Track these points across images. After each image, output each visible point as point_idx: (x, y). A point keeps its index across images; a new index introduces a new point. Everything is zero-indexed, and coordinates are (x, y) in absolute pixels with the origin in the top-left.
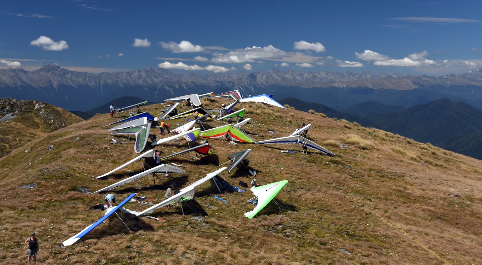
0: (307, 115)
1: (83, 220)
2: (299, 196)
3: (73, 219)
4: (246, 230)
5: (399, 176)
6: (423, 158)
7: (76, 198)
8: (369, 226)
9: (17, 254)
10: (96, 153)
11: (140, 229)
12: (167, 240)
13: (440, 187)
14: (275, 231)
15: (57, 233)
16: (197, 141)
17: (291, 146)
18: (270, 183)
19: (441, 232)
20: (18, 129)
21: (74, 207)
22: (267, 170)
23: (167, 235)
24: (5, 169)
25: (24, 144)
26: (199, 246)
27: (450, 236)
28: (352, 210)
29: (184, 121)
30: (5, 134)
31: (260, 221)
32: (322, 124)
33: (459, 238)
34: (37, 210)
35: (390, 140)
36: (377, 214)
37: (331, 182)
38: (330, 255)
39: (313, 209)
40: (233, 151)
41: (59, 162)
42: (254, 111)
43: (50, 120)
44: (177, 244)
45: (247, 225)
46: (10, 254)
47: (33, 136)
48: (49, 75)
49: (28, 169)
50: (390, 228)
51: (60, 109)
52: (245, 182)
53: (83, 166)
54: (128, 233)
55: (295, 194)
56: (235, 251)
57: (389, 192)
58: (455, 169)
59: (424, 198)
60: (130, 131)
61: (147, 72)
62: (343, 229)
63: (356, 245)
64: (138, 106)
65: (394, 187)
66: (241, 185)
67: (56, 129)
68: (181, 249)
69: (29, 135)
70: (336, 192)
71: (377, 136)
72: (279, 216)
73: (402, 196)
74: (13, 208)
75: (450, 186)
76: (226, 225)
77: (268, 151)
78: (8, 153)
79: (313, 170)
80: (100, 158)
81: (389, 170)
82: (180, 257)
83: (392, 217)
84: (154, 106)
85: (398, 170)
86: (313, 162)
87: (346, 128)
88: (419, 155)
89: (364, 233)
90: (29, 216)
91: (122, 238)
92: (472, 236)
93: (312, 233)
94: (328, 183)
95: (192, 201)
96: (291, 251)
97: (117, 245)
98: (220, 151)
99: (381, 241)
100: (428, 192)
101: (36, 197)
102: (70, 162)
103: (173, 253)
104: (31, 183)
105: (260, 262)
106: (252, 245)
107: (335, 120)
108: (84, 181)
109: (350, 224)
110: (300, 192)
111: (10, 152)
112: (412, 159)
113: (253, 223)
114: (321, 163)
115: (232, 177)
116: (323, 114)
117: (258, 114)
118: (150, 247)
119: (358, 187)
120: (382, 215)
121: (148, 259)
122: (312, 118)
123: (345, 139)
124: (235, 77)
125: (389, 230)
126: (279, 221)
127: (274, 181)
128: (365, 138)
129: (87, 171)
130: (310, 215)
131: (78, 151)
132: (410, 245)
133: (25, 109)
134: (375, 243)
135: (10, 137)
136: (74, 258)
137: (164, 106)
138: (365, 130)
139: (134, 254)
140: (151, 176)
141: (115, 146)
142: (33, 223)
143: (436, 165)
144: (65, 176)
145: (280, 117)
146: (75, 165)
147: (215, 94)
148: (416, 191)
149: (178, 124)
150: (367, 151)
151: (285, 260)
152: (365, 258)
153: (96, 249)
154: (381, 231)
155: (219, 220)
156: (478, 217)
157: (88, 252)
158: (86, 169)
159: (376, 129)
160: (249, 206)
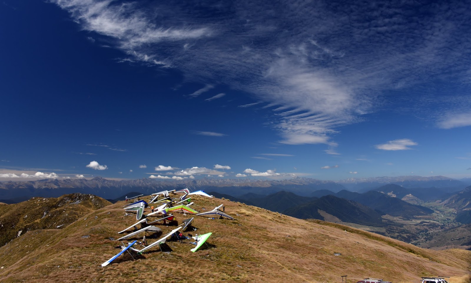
0: (221, 200)
1: (111, 254)
2: (217, 240)
3: (106, 253)
4: (191, 258)
5: (264, 229)
6: (274, 219)
7: (108, 243)
8: (251, 253)
9: (80, 270)
10: (117, 220)
11: (139, 258)
12: (153, 264)
13: (282, 233)
14: (206, 258)
15: (98, 260)
16: (167, 214)
17: (213, 216)
18: (203, 234)
19: (283, 254)
20: (82, 208)
21: (107, 247)
22: (202, 228)
23: (152, 261)
24: (75, 228)
25: (84, 215)
26: (168, 267)
27: (286, 255)
28: (243, 246)
29: (161, 204)
30: (76, 211)
31: (198, 253)
32: (228, 205)
33: (290, 256)
34: (89, 248)
35: (259, 211)
36: (254, 247)
37: (233, 233)
38: (232, 268)
39: (224, 246)
40: (185, 219)
41: (100, 225)
42: (195, 199)
43: (97, 203)
44: (157, 266)
45: (192, 255)
46: (77, 270)
47: (89, 211)
48: (97, 181)
49: (85, 228)
50: (260, 254)
51: (101, 198)
52: (191, 234)
53: (112, 227)
54: (133, 260)
55: (216, 239)
56: (186, 268)
57: (259, 236)
58: (288, 224)
59: (275, 238)
60: (134, 209)
61: (143, 180)
62: (238, 255)
63: (244, 263)
64: (138, 197)
65: (262, 234)
66: (189, 236)
67: (99, 208)
68: (159, 268)
69: (87, 211)
70: (235, 238)
71: (254, 210)
72: (207, 250)
73: (265, 238)
74: (78, 247)
75: (286, 232)
76: (182, 256)
77: (202, 218)
78: (77, 219)
79: (224, 227)
80: (119, 223)
81: (259, 226)
82: (159, 272)
83: (261, 248)
84: (146, 197)
85: (263, 225)
86: (224, 223)
87: (239, 206)
88: (273, 218)
89: (248, 257)
90: (85, 251)
91: (130, 263)
92: (296, 254)
93: (224, 258)
94: (231, 233)
95: (165, 244)
96: (214, 267)
97: (128, 266)
98: (178, 218)
99: (256, 260)
100: (277, 235)
101: (89, 242)
102: (105, 225)
103: (155, 270)
104: (87, 235)
105: (198, 273)
106: (194, 265)
107: (234, 202)
108: (112, 234)
109: (242, 253)
110: (217, 238)
111: (78, 219)
112: (270, 220)
113: (195, 254)
114: (228, 223)
115: (184, 232)
116: (228, 200)
117: (197, 200)
118: (144, 267)
119: (245, 235)
120: (256, 248)
121: (143, 273)
122: (223, 202)
123: (239, 211)
124: (186, 182)
125: (259, 254)
126: (208, 253)
127: (205, 233)
128: (248, 211)
129: (113, 229)
130: (223, 249)
131: (109, 219)
132: (269, 261)
133: (85, 198)
134: (254, 261)
135: (78, 212)
136: (107, 272)
137: (151, 197)
138: (248, 207)
139: (136, 271)
140: (145, 232)
141: (127, 217)
142: (88, 255)
143: (280, 222)
144: (103, 232)
145: (208, 201)
146: (107, 226)
147: (176, 191)
148: (272, 235)
149: (158, 206)
150: (249, 217)
151: (211, 272)
152: (248, 268)
153: (118, 268)
154: (256, 255)
155: (178, 253)
156: (298, 245)
157: (114, 270)
158: (113, 228)
159: (253, 206)
160: (193, 246)
